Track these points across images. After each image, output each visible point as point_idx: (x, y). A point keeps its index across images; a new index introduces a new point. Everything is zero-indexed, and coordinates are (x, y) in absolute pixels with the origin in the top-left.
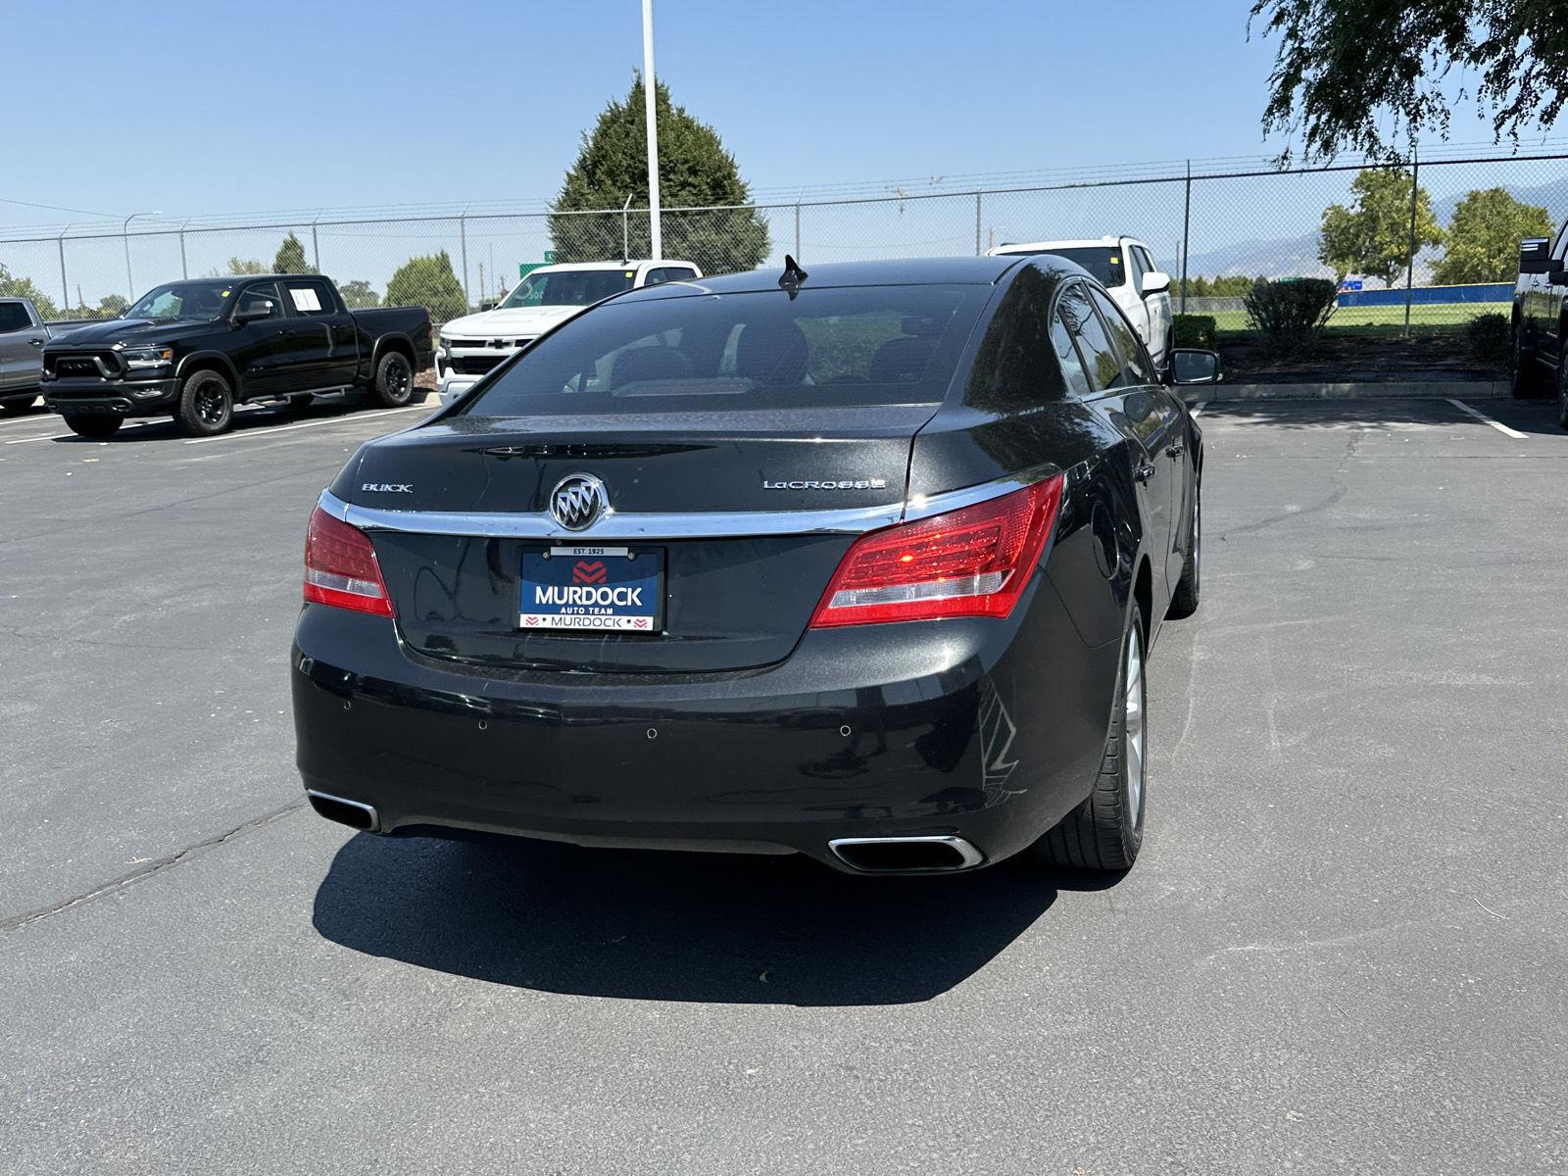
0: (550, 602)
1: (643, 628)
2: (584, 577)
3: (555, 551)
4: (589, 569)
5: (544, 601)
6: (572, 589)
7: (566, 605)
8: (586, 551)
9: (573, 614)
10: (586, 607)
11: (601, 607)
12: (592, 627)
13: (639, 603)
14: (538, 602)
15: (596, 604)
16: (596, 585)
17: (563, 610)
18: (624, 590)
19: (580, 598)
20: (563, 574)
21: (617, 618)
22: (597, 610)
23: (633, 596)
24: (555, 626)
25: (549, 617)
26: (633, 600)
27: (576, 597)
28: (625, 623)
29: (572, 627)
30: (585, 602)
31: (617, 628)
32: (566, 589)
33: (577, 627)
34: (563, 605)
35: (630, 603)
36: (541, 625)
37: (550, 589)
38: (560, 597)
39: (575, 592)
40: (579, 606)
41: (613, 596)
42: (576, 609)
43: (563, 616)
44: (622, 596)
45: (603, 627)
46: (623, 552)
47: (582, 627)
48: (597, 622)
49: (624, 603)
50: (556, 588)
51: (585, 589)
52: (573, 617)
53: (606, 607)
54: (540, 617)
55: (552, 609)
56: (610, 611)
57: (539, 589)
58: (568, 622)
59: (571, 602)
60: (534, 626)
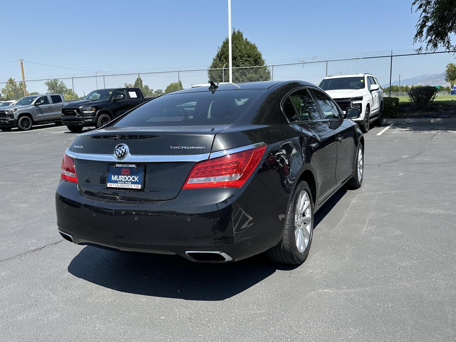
0: (115, 180)
1: (138, 188)
2: (124, 173)
3: (117, 165)
4: (126, 171)
5: (114, 180)
6: (121, 176)
7: (119, 181)
8: (125, 166)
10: (124, 181)
11: (128, 181)
12: (125, 187)
13: (138, 181)
14: (112, 180)
15: (127, 181)
16: (127, 175)
17: (119, 182)
18: (134, 177)
19: (123, 179)
20: (119, 172)
21: (132, 185)
22: (127, 182)
23: (136, 179)
24: (116, 187)
25: (115, 184)
26: (136, 180)
27: (122, 178)
28: (134, 186)
29: (120, 187)
30: (124, 180)
31: (131, 188)
32: (119, 176)
33: (122, 187)
35: (135, 181)
36: (113, 186)
37: (116, 176)
38: (118, 179)
39: (122, 177)
40: (123, 181)
41: (131, 179)
42: (122, 182)
43: (118, 184)
44: (133, 179)
45: (128, 187)
46: (134, 166)
47: (123, 187)
48: (127, 186)
49: (134, 181)
50: (117, 176)
51: (124, 176)
52: (121, 184)
53: (129, 182)
54: (112, 184)
55: (116, 182)
56: (130, 183)
57: (113, 176)
58: (119, 186)
59: (121, 180)
60: (111, 187)
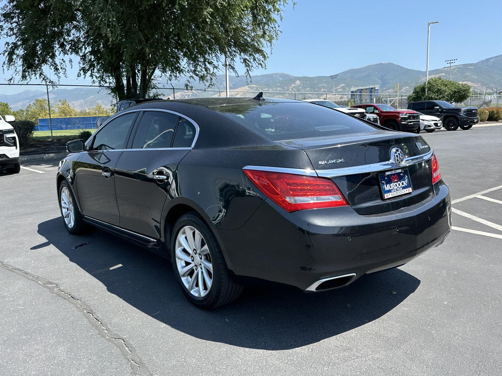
1: (410, 192)
2: (394, 180)
3: (387, 173)
4: (394, 177)
5: (387, 190)
8: (393, 172)
9: (394, 192)
12: (400, 194)
17: (392, 191)
20: (390, 180)
21: (404, 190)
24: (392, 196)
25: (390, 194)
27: (394, 186)
28: (406, 191)
31: (405, 193)
33: (397, 195)
34: (391, 190)
37: (388, 185)
38: (391, 187)
39: (393, 185)
45: (402, 194)
46: (400, 171)
48: (401, 192)
52: (396, 192)
54: (389, 194)
58: (395, 194)
60: (388, 197)
